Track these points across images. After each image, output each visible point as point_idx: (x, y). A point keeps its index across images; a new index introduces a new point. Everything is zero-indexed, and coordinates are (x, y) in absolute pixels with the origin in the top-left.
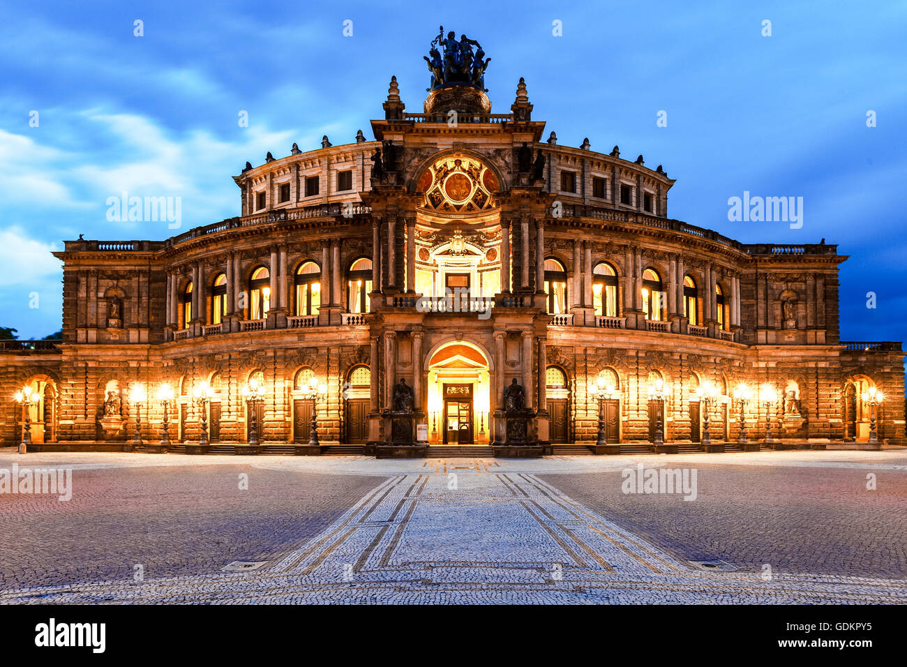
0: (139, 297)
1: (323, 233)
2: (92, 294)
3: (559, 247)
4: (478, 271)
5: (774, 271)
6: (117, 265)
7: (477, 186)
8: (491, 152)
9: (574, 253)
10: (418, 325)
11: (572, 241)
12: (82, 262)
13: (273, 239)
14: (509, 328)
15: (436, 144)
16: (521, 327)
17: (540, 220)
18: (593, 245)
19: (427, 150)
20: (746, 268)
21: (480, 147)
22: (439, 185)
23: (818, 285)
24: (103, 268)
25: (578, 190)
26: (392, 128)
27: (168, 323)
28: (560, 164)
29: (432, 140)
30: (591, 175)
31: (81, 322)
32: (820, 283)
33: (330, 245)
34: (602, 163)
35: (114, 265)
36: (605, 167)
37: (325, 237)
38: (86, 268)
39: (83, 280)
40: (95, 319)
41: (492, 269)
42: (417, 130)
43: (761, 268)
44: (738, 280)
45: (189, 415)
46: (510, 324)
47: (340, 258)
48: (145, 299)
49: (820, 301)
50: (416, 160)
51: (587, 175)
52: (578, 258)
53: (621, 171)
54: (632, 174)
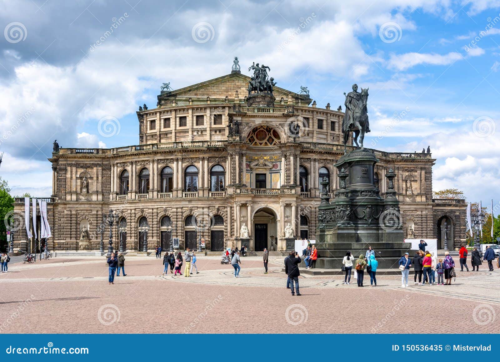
0: (97, 178)
1: (201, 154)
2: (74, 176)
3: (304, 162)
4: (270, 173)
5: (402, 166)
6: (86, 161)
7: (270, 135)
8: (278, 124)
9: (310, 164)
10: (250, 201)
11: (310, 159)
12: (68, 159)
13: (176, 155)
14: (286, 202)
15: (255, 121)
16: (291, 202)
17: (298, 154)
18: (319, 160)
19: (251, 124)
20: (389, 164)
21: (273, 122)
22: (253, 135)
23: (422, 173)
24: (79, 162)
25: (311, 127)
26: (237, 115)
27: (112, 191)
28: (302, 114)
29: (253, 119)
30: (317, 119)
31: (68, 190)
32: (423, 172)
33: (203, 160)
34: (322, 113)
35: (84, 161)
36: (323, 114)
37: (201, 156)
38: (70, 162)
39: (69, 168)
40: (75, 189)
41: (276, 173)
42: (247, 116)
43: (396, 165)
44: (385, 171)
45: (114, 238)
46: (287, 201)
47: (208, 166)
48: (100, 178)
49: (423, 181)
50: (247, 128)
51: (315, 119)
52: (312, 166)
53: (331, 115)
54: (336, 116)
